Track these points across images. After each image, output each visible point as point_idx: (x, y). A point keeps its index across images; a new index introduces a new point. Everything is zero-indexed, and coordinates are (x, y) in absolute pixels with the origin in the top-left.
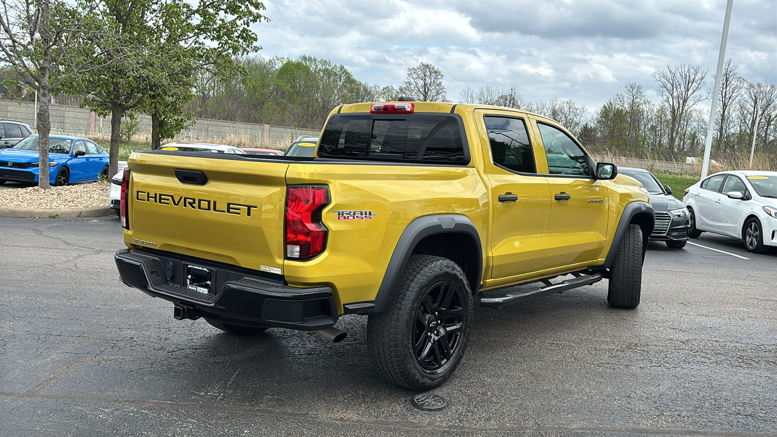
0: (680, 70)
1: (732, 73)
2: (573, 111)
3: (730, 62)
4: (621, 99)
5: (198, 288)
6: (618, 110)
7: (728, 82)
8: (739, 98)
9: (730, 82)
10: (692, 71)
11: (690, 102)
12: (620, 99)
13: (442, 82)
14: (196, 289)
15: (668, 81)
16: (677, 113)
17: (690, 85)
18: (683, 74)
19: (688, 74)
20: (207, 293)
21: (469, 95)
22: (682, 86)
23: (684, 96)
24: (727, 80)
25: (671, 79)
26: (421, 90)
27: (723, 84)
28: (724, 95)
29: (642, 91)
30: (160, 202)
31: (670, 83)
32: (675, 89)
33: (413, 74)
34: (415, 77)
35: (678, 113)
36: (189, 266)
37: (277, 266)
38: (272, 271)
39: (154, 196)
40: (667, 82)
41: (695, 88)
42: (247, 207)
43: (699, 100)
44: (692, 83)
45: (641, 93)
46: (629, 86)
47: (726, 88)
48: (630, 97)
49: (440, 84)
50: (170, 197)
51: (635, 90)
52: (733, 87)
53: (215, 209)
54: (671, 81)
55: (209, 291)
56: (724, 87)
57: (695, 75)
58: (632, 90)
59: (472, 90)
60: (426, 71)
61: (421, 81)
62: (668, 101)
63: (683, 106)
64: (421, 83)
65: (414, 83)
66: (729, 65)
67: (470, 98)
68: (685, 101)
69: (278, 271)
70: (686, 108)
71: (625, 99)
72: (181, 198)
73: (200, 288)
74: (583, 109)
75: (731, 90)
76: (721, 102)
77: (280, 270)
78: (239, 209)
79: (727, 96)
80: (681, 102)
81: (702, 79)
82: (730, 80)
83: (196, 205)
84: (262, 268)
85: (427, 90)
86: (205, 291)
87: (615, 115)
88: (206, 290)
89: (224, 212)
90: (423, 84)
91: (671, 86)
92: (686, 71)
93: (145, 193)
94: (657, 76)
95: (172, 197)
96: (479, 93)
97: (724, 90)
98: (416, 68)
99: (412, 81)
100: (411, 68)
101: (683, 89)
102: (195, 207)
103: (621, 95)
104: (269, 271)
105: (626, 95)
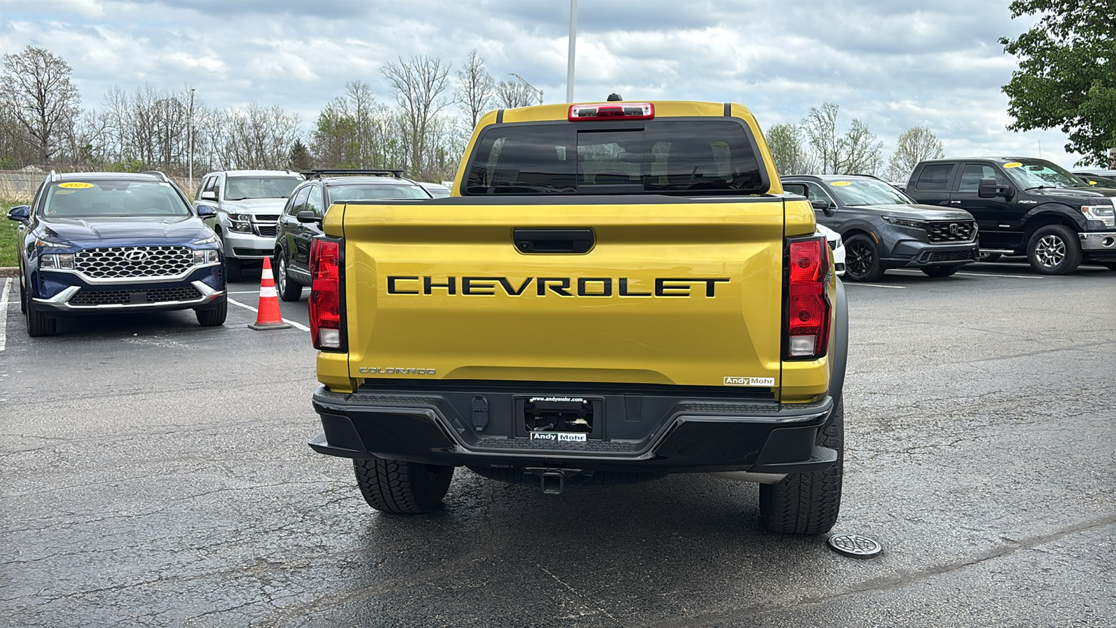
0: (416, 64)
1: (478, 68)
2: (283, 121)
3: (474, 53)
4: (343, 104)
5: (559, 435)
6: (342, 119)
7: (475, 80)
8: (490, 101)
9: (478, 80)
10: (431, 64)
11: (433, 107)
12: (340, 103)
13: (69, 78)
14: (553, 438)
15: (402, 78)
16: (418, 122)
17: (430, 84)
18: (421, 68)
19: (426, 69)
20: (584, 439)
21: (119, 99)
22: (421, 85)
23: (424, 98)
24: (474, 78)
25: (405, 75)
26: (32, 91)
27: (470, 83)
28: (472, 98)
29: (369, 92)
30: (466, 291)
31: (405, 81)
32: (412, 89)
33: (15, 64)
34: (19, 70)
35: (420, 122)
36: (531, 400)
37: (769, 373)
38: (752, 384)
39: (447, 282)
40: (400, 80)
41: (437, 89)
42: (705, 282)
43: (444, 105)
44: (433, 81)
45: (369, 95)
46: (351, 85)
47: (474, 88)
48: (355, 100)
49: (67, 82)
50: (498, 281)
51: (360, 91)
52: (481, 86)
53: (623, 291)
54: (406, 78)
55: (588, 437)
56: (472, 86)
57: (436, 70)
58: (355, 91)
59: (122, 92)
60: (39, 60)
61: (30, 76)
62: (404, 105)
63: (424, 113)
64: (32, 79)
65: (19, 80)
66: (474, 57)
67: (121, 104)
68: (426, 106)
69: (770, 382)
70: (429, 116)
71: (348, 104)
72: (529, 280)
73: (564, 435)
74: (296, 119)
75: (480, 91)
76: (470, 107)
77: (773, 379)
78: (688, 287)
79: (476, 99)
80: (422, 107)
81: (445, 76)
82: (477, 77)
83: (573, 288)
84: (729, 380)
85: (43, 91)
86: (582, 437)
87: (337, 127)
88: (584, 435)
89: (649, 295)
90: (36, 81)
91: (406, 85)
92: (424, 64)
93: (417, 278)
94: (387, 71)
95: (503, 280)
96: (134, 95)
97: (472, 90)
98: (18, 55)
99: (14, 75)
100: (10, 54)
101: (422, 90)
102: (571, 292)
103: (342, 98)
104: (745, 385)
105: (349, 98)
